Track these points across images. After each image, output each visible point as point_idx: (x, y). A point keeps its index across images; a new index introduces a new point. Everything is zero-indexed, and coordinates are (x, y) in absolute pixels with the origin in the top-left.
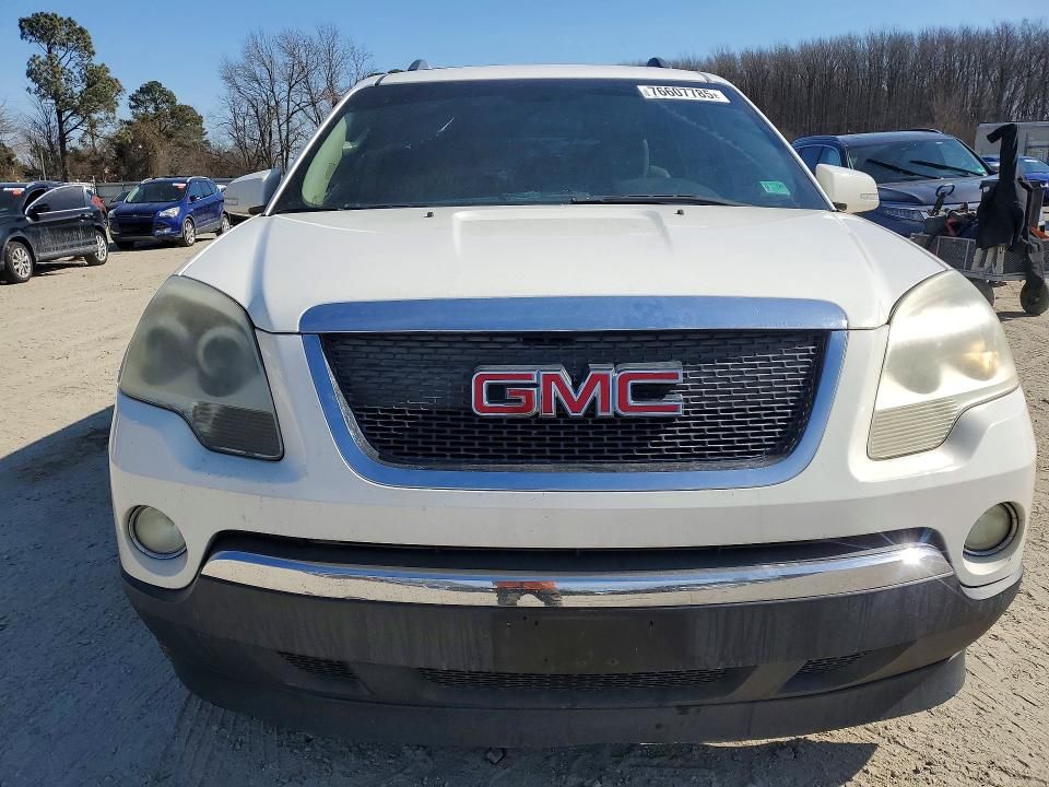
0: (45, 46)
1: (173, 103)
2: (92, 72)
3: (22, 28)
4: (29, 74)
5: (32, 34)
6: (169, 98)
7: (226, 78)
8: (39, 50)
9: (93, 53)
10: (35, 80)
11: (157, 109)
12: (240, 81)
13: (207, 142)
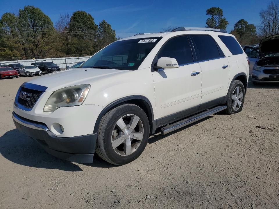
0: (212, 16)
1: (247, 24)
2: (221, 20)
3: (207, 12)
4: (206, 23)
5: (209, 13)
6: (246, 23)
7: (261, 15)
8: (210, 17)
9: (223, 15)
10: (208, 24)
11: (241, 27)
12: (265, 16)
13: (256, 34)
